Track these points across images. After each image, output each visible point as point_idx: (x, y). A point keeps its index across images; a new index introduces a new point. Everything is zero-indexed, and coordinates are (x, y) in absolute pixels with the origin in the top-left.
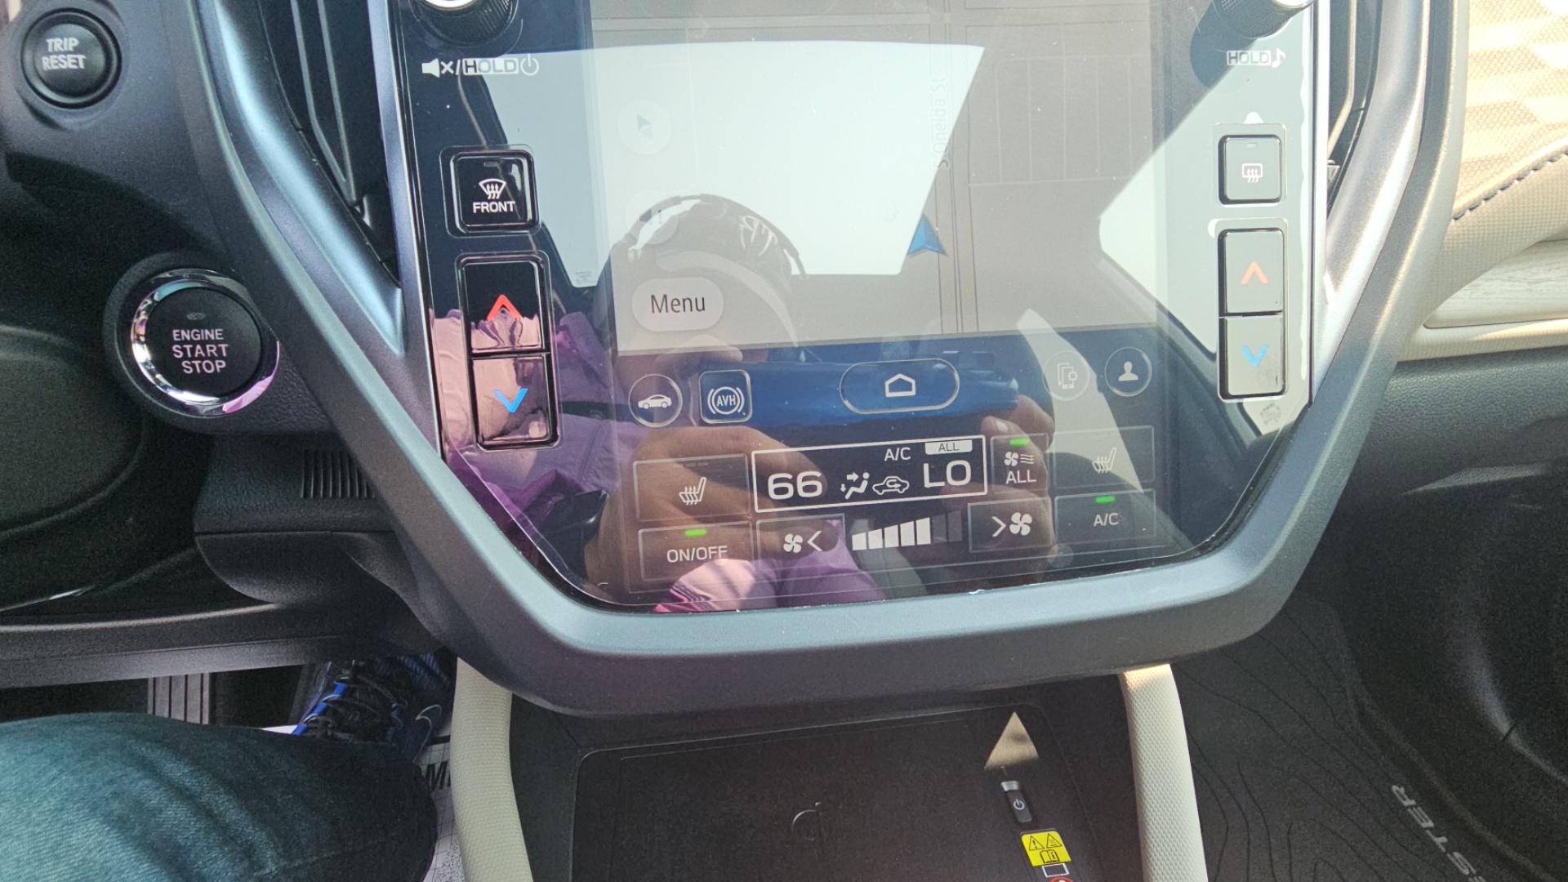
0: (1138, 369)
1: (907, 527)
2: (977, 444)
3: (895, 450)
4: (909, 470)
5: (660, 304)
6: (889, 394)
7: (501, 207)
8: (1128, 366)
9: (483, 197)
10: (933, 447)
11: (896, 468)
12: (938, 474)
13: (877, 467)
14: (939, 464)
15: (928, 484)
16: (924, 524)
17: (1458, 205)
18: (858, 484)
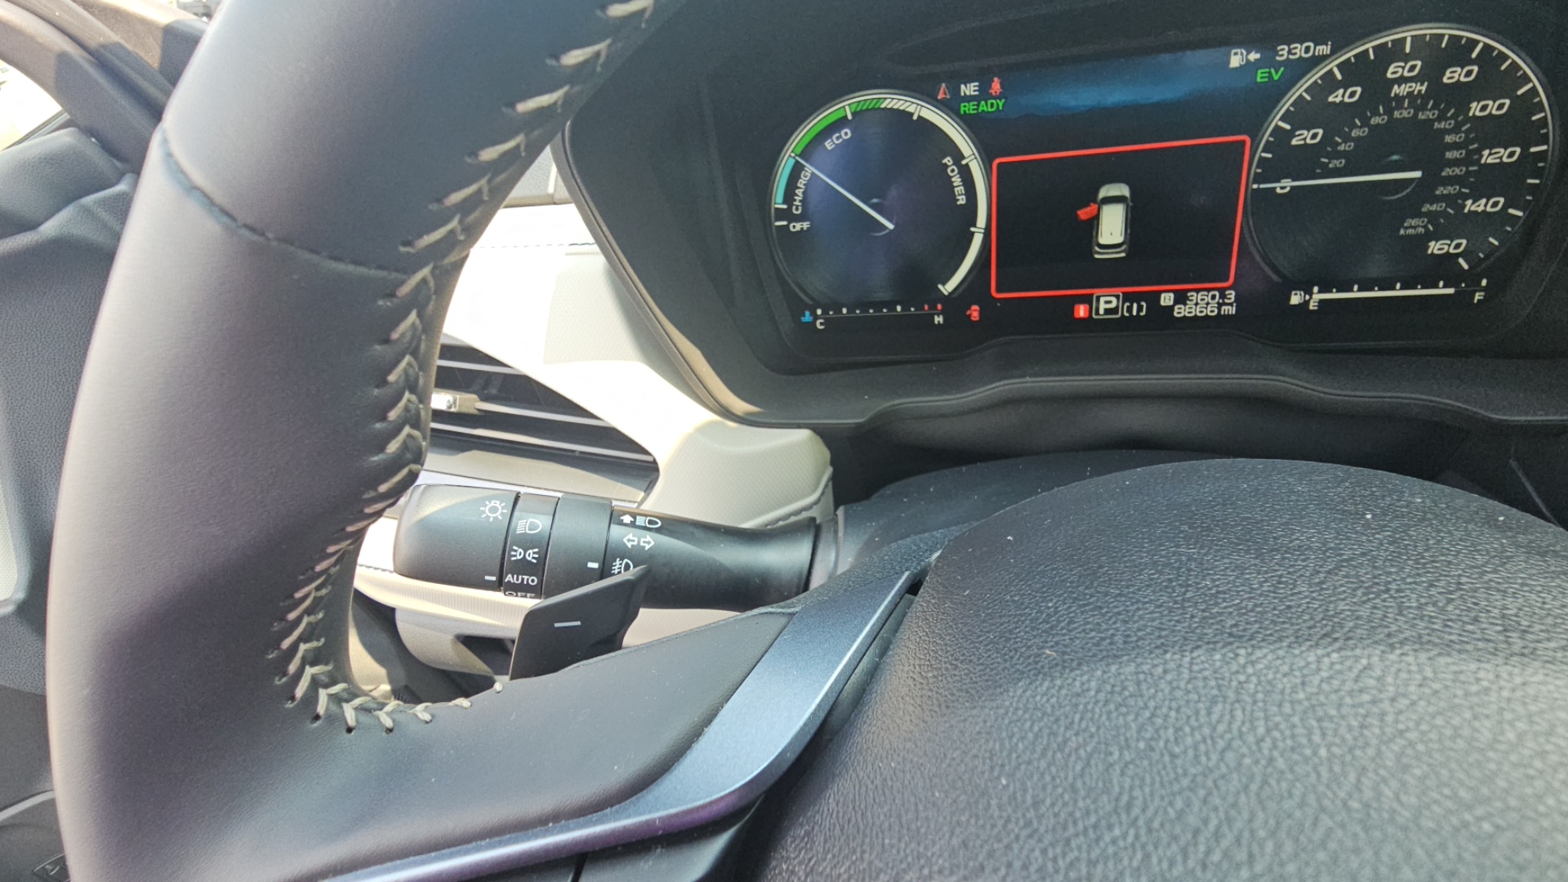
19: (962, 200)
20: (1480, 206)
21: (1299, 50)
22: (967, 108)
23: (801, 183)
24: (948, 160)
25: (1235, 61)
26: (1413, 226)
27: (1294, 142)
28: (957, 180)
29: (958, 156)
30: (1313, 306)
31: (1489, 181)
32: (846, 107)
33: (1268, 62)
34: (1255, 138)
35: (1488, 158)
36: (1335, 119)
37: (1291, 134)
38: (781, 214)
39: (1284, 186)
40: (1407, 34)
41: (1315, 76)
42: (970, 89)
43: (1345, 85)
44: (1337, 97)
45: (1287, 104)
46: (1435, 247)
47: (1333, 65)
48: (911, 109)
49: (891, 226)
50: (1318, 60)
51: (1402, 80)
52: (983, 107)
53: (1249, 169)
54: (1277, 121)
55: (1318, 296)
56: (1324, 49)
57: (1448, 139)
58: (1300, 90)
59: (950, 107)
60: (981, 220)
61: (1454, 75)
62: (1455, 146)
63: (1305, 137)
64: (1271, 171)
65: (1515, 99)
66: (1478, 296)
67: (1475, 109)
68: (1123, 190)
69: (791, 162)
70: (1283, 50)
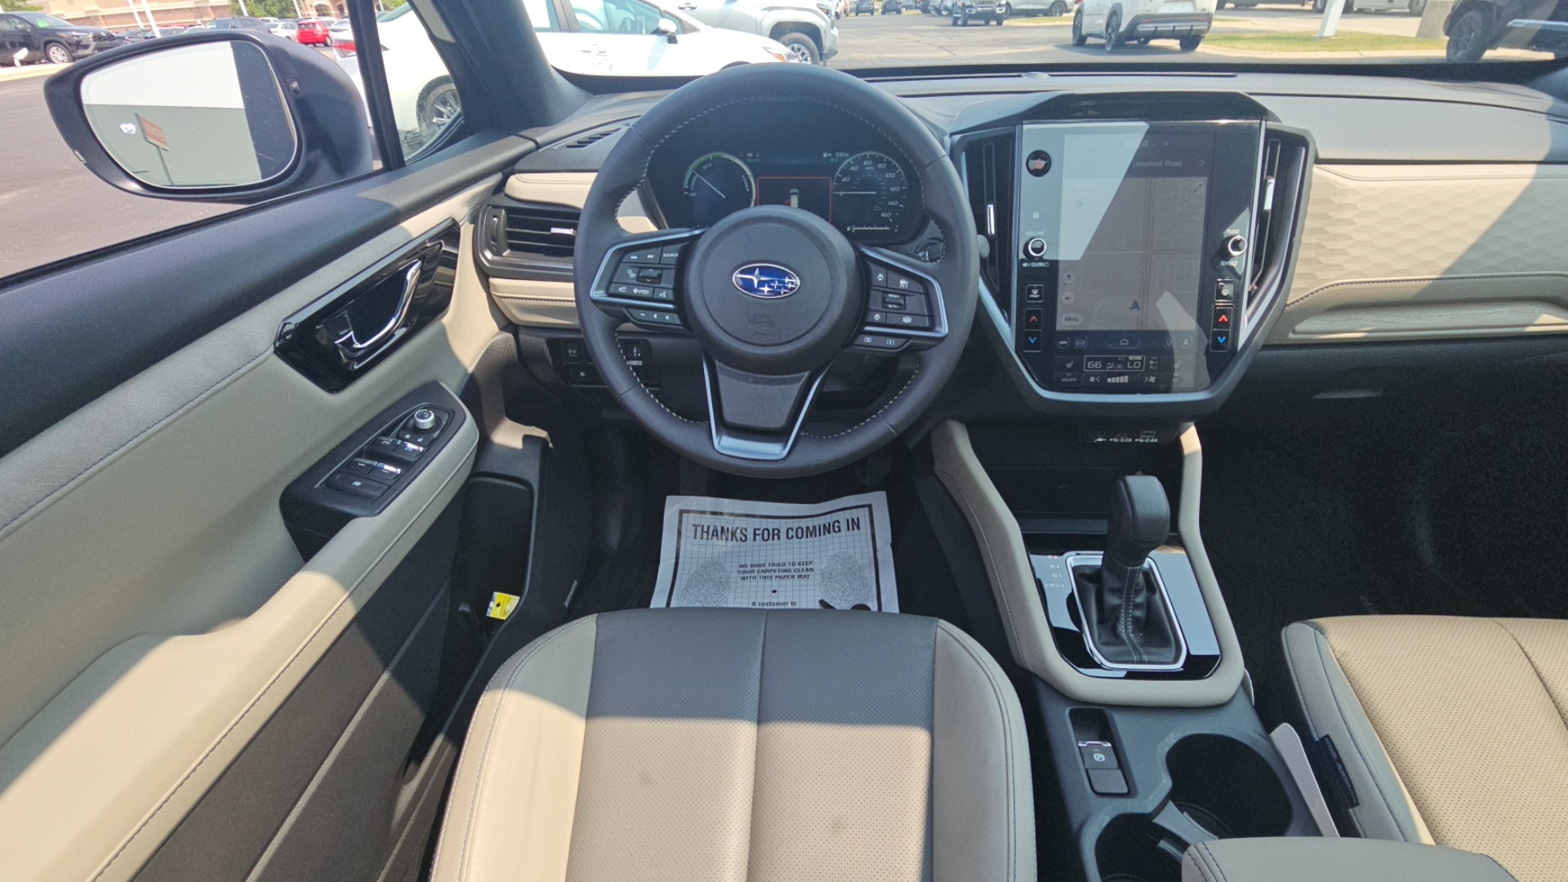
0: (1189, 341)
1: (1122, 377)
2: (1143, 358)
3: (1121, 357)
4: (1124, 363)
5: (1067, 319)
6: (1121, 344)
7: (1036, 296)
8: (1186, 340)
9: (1032, 294)
10: (1131, 358)
11: (1120, 362)
12: (1131, 365)
13: (1116, 361)
14: (1132, 362)
15: (1129, 367)
16: (1127, 377)
17: (1288, 302)
18: (1110, 366)
19: (748, 190)
20: (892, 203)
21: (841, 154)
22: (748, 160)
23: (694, 179)
24: (743, 176)
25: (825, 155)
26: (876, 208)
27: (843, 180)
28: (746, 183)
29: (746, 176)
30: (853, 231)
31: (894, 196)
32: (711, 156)
33: (833, 156)
34: (833, 179)
35: (892, 189)
36: (853, 174)
37: (842, 178)
38: (686, 189)
39: (842, 193)
40: (868, 153)
41: (846, 162)
42: (750, 155)
43: (854, 165)
44: (853, 168)
45: (839, 170)
46: (883, 215)
47: (850, 160)
48: (732, 159)
49: (724, 196)
50: (846, 158)
51: (868, 166)
52: (754, 161)
53: (831, 187)
54: (837, 174)
55: (854, 229)
56: (847, 155)
57: (882, 183)
58: (843, 166)
59: (744, 160)
60: (754, 197)
61: (880, 166)
62: (883, 185)
63: (845, 179)
64: (837, 189)
65: (897, 174)
66: (896, 231)
67: (887, 175)
68: (796, 190)
69: (691, 173)
70: (837, 154)
